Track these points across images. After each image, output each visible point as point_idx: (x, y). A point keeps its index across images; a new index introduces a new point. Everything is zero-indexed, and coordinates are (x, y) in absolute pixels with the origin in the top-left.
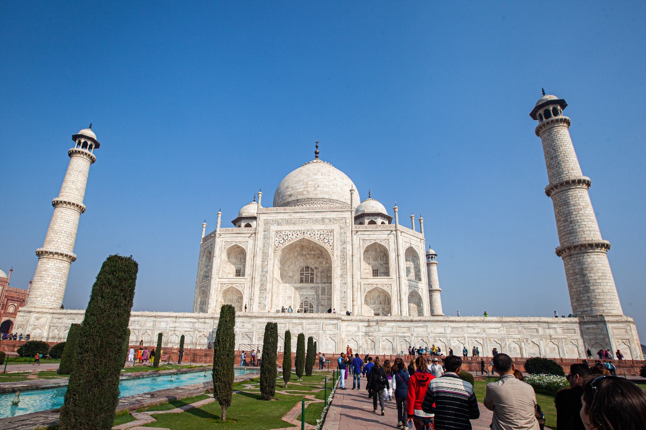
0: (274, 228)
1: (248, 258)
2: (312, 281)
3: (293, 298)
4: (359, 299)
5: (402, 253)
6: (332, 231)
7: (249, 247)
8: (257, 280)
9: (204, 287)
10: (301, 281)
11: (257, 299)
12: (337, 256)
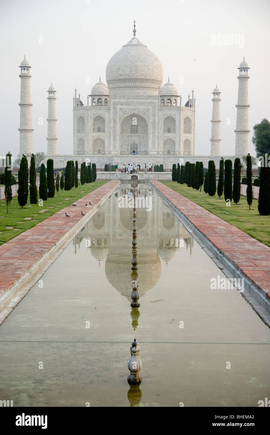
0: (119, 107)
1: (106, 122)
2: (137, 132)
3: (127, 141)
4: (161, 144)
5: (182, 121)
6: (148, 109)
7: (106, 116)
8: (112, 134)
9: (81, 136)
10: (131, 132)
11: (112, 143)
12: (151, 122)
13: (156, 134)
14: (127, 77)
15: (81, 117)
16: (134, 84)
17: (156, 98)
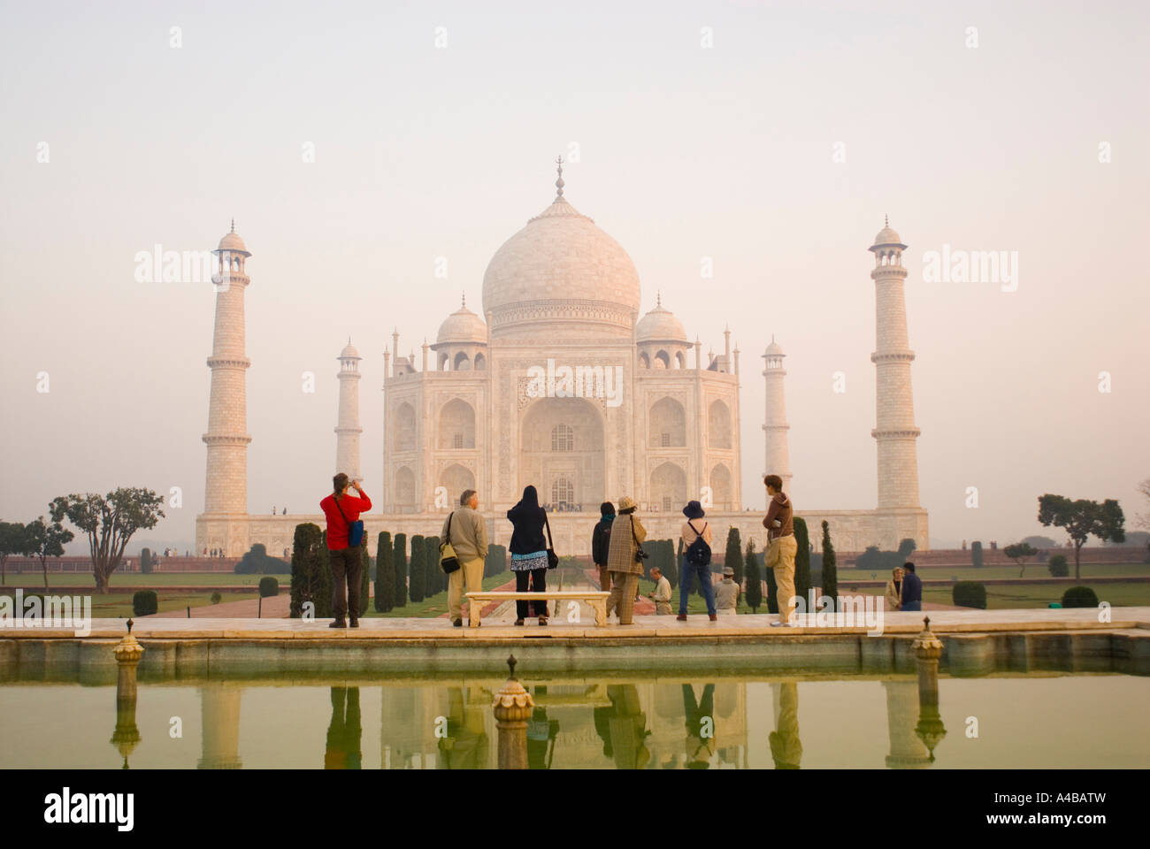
0: (515, 373)
1: (477, 419)
2: (570, 447)
3: (541, 475)
4: (643, 479)
5: (705, 412)
7: (479, 402)
8: (495, 454)
9: (404, 462)
10: (554, 448)
11: (496, 481)
12: (611, 417)
13: (629, 451)
14: (539, 296)
15: (406, 405)
16: (561, 315)
17: (624, 345)
